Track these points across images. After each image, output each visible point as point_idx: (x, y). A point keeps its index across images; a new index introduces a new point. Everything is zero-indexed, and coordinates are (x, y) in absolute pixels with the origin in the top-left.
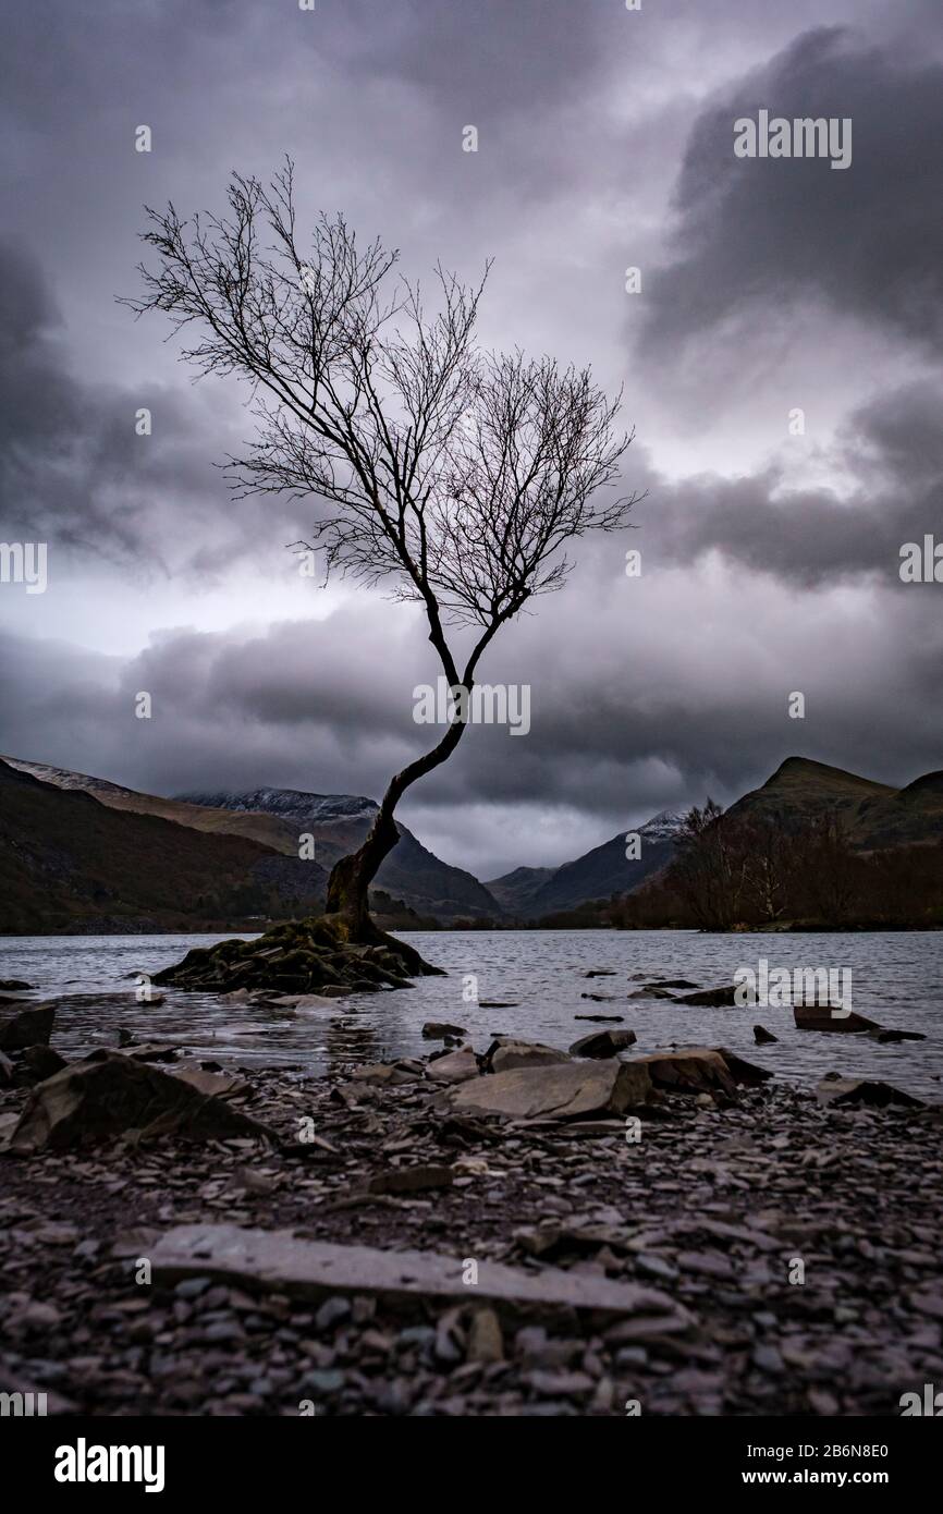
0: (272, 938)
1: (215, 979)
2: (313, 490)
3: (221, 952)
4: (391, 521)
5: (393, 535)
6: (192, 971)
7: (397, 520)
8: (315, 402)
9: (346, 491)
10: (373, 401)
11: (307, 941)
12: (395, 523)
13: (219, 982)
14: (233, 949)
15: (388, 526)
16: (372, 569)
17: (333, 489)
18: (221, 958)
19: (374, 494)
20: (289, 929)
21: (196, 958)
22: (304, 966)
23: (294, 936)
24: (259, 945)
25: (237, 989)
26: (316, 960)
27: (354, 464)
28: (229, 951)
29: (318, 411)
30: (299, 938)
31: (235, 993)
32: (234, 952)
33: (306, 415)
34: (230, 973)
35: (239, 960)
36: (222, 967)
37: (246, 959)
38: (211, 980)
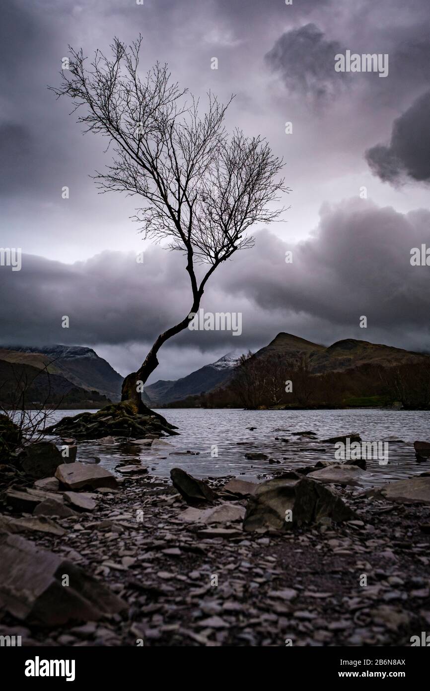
0: (106, 411)
1: (81, 431)
2: (138, 192)
3: (83, 418)
4: (173, 211)
5: (174, 219)
6: (65, 428)
7: (177, 210)
8: (138, 145)
9: (153, 194)
10: (171, 150)
11: (123, 413)
12: (176, 211)
13: (84, 433)
14: (88, 417)
15: (171, 213)
16: (159, 235)
17: (146, 193)
18: (83, 421)
19: (165, 197)
20: (112, 407)
21: (66, 421)
22: (126, 425)
23: (116, 411)
24: (99, 415)
25: (106, 437)
26: (132, 422)
27: (156, 182)
28: (86, 418)
29: (140, 154)
30: (119, 412)
31: (106, 438)
32: (89, 419)
33: (134, 156)
34: (87, 429)
35: (91, 423)
36: (84, 426)
37: (95, 422)
38: (79, 432)
